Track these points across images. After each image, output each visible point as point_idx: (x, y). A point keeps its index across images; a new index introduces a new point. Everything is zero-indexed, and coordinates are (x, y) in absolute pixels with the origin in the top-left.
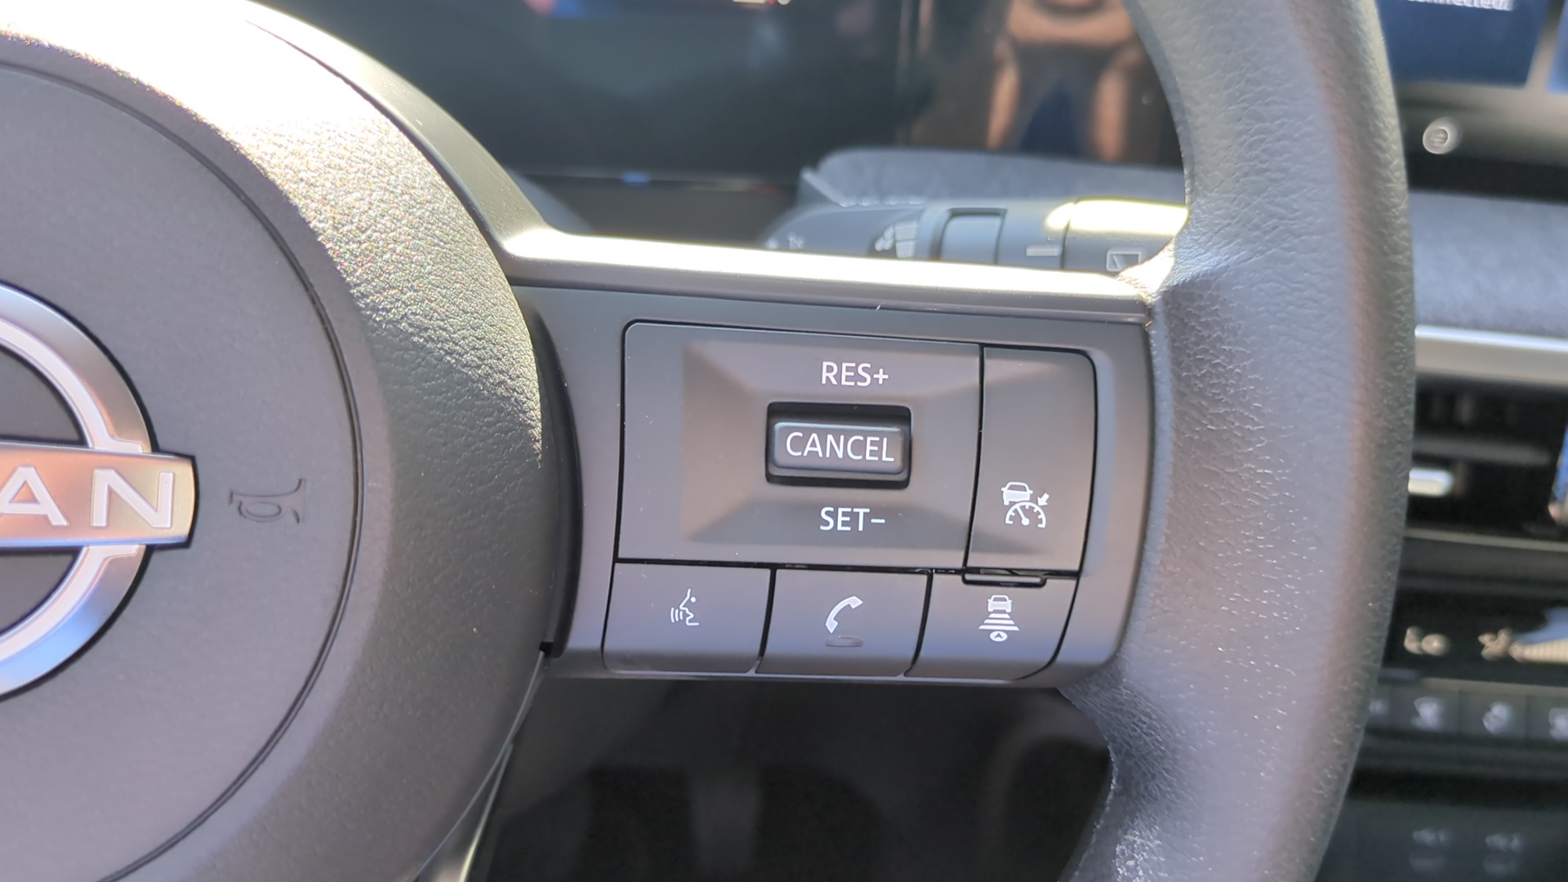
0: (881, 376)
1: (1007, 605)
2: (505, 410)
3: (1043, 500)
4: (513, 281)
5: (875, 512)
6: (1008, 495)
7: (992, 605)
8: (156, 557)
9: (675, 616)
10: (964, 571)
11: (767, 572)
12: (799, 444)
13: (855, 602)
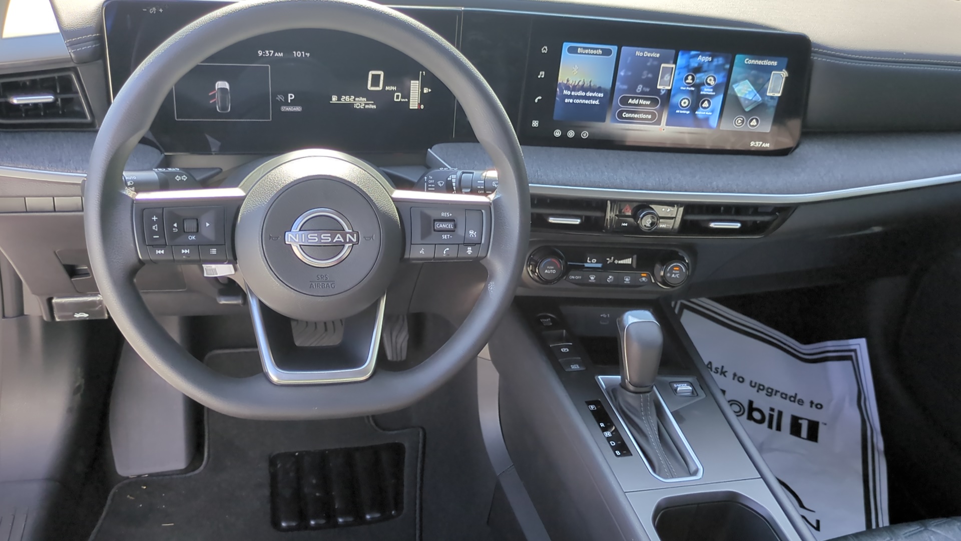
0: (451, 215)
1: (470, 249)
2: (395, 222)
3: (475, 233)
4: (393, 201)
5: (451, 236)
6: (470, 232)
7: (468, 249)
8: (354, 246)
9: (421, 252)
10: (464, 244)
11: (434, 245)
12: (439, 226)
13: (448, 249)
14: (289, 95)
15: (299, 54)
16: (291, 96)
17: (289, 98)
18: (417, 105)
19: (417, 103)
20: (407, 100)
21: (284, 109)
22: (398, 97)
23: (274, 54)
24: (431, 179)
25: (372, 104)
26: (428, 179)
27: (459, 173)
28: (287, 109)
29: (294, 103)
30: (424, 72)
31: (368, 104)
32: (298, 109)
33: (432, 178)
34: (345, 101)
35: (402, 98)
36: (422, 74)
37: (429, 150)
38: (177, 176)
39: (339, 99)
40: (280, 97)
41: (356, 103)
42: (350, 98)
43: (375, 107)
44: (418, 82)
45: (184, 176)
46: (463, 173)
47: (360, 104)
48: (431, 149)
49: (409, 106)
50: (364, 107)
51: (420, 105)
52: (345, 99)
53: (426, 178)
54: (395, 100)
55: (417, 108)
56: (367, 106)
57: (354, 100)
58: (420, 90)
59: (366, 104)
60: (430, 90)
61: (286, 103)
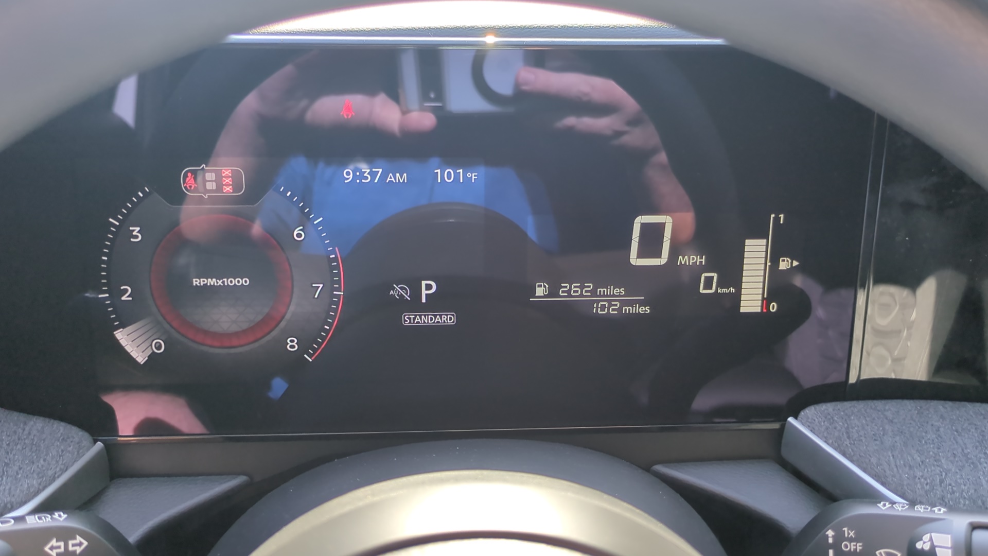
14: (424, 283)
15: (449, 174)
16: (429, 287)
17: (424, 292)
18: (760, 303)
19: (760, 297)
20: (732, 290)
21: (409, 319)
22: (709, 281)
23: (384, 176)
24: (851, 540)
25: (641, 303)
26: (839, 538)
27: (961, 522)
28: (418, 319)
29: (435, 304)
30: (782, 216)
31: (631, 303)
32: (448, 319)
33: (852, 534)
34: (570, 296)
35: (720, 284)
36: (777, 219)
37: (791, 419)
38: (54, 542)
39: (553, 292)
40: (399, 291)
41: (598, 302)
42: (582, 287)
43: (647, 310)
44: (764, 241)
45: (79, 539)
46: (975, 527)
47: (609, 302)
48: (796, 418)
49: (738, 306)
50: (620, 309)
51: (766, 301)
52: (569, 292)
53: (830, 533)
54: (702, 291)
55: (758, 310)
56: (627, 309)
57: (593, 293)
58: (769, 264)
59: (624, 303)
60: (795, 263)
61: (415, 305)
